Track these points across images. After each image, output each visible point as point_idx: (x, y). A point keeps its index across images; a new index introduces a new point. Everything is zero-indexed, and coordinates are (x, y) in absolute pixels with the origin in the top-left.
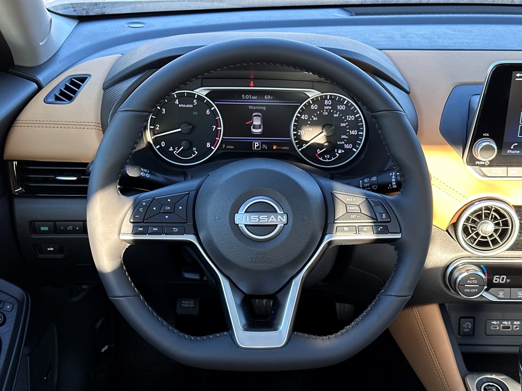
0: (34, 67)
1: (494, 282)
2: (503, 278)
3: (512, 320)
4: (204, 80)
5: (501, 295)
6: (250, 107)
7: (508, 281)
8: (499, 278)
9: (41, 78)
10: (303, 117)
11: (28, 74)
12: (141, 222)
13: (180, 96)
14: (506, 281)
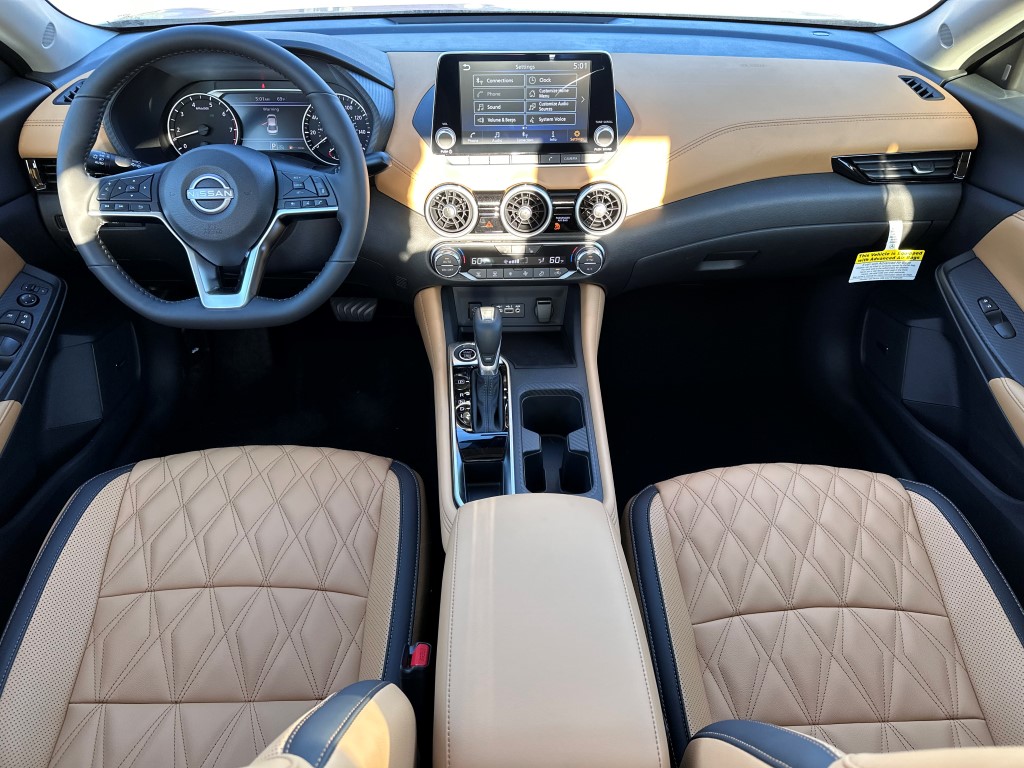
0: (51, 73)
1: (472, 263)
2: (480, 260)
3: (514, 304)
4: (218, 83)
5: (478, 275)
6: (265, 109)
8: (477, 260)
9: (55, 83)
10: (314, 118)
11: (46, 80)
12: (107, 200)
13: (196, 99)
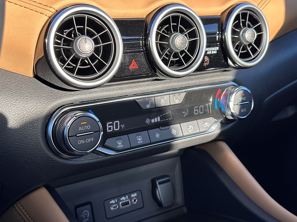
1: (108, 131)
2: (117, 124)
3: (129, 193)
5: (120, 145)
7: (123, 126)
8: (112, 125)
14: (121, 127)
